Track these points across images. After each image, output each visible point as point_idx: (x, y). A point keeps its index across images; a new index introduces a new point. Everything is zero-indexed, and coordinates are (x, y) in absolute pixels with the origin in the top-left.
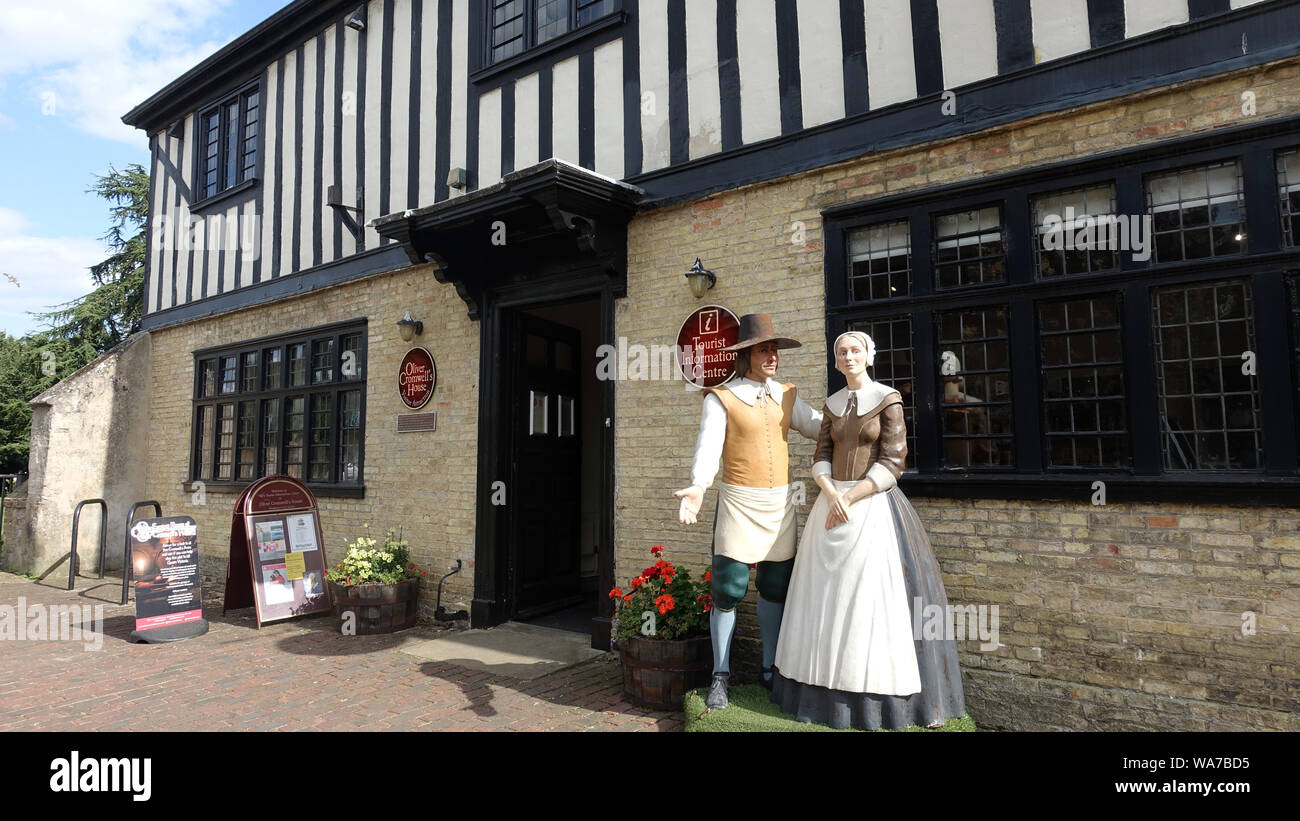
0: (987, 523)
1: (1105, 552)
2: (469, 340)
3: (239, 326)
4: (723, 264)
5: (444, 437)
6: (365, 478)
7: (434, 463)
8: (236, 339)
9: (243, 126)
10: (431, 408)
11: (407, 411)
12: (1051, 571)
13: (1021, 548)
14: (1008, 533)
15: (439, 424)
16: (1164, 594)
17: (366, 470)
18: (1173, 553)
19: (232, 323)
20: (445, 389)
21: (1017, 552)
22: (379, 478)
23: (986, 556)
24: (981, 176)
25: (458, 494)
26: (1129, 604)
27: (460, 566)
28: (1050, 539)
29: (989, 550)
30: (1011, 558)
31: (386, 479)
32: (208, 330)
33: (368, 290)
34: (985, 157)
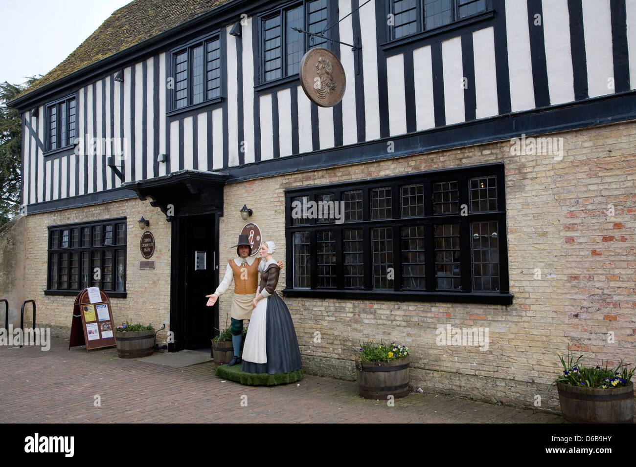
0: (328, 307)
1: (357, 316)
2: (168, 230)
3: (70, 216)
4: (255, 207)
5: (158, 271)
6: (127, 289)
7: (154, 283)
8: (69, 222)
9: (68, 116)
10: (152, 259)
11: (144, 260)
12: (344, 323)
13: (336, 315)
14: (333, 310)
15: (156, 266)
16: (370, 330)
17: (127, 285)
18: (372, 316)
19: (66, 214)
20: (158, 251)
21: (335, 317)
22: (132, 289)
23: (327, 318)
24: (328, 183)
25: (163, 296)
26: (362, 333)
27: (164, 327)
28: (344, 312)
29: (328, 316)
30: (333, 319)
31: (135, 289)
32: (55, 216)
33: (127, 204)
34: (330, 177)
